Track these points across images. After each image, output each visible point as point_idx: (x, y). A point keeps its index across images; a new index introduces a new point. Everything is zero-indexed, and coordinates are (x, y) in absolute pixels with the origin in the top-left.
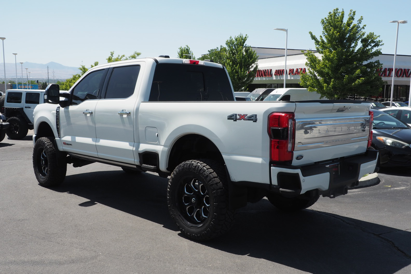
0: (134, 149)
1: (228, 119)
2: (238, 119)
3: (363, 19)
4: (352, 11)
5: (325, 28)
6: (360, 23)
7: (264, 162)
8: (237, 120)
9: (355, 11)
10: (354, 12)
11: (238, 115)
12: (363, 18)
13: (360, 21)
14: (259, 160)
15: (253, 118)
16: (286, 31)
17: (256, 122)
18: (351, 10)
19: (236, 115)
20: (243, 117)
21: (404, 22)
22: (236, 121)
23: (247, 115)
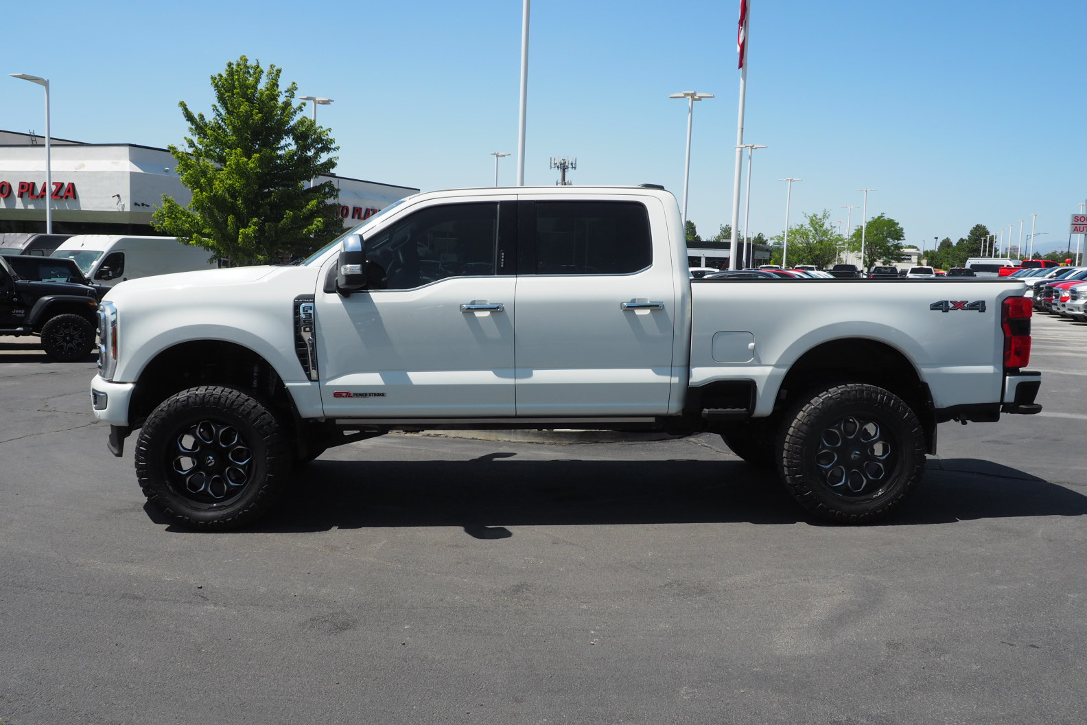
0: (675, 380)
1: (931, 309)
2: (951, 309)
3: (296, 89)
4: (275, 69)
5: (221, 98)
6: (292, 96)
7: (997, 371)
8: (949, 311)
9: (279, 68)
10: (279, 71)
11: (951, 302)
12: (297, 87)
13: (291, 92)
14: (989, 369)
15: (979, 306)
16: (46, 84)
17: (984, 311)
18: (271, 66)
19: (947, 302)
20: (959, 305)
21: (325, 103)
22: (947, 311)
23: (967, 302)
